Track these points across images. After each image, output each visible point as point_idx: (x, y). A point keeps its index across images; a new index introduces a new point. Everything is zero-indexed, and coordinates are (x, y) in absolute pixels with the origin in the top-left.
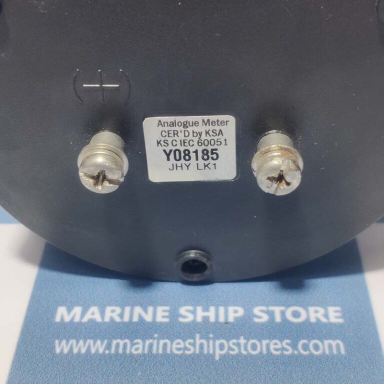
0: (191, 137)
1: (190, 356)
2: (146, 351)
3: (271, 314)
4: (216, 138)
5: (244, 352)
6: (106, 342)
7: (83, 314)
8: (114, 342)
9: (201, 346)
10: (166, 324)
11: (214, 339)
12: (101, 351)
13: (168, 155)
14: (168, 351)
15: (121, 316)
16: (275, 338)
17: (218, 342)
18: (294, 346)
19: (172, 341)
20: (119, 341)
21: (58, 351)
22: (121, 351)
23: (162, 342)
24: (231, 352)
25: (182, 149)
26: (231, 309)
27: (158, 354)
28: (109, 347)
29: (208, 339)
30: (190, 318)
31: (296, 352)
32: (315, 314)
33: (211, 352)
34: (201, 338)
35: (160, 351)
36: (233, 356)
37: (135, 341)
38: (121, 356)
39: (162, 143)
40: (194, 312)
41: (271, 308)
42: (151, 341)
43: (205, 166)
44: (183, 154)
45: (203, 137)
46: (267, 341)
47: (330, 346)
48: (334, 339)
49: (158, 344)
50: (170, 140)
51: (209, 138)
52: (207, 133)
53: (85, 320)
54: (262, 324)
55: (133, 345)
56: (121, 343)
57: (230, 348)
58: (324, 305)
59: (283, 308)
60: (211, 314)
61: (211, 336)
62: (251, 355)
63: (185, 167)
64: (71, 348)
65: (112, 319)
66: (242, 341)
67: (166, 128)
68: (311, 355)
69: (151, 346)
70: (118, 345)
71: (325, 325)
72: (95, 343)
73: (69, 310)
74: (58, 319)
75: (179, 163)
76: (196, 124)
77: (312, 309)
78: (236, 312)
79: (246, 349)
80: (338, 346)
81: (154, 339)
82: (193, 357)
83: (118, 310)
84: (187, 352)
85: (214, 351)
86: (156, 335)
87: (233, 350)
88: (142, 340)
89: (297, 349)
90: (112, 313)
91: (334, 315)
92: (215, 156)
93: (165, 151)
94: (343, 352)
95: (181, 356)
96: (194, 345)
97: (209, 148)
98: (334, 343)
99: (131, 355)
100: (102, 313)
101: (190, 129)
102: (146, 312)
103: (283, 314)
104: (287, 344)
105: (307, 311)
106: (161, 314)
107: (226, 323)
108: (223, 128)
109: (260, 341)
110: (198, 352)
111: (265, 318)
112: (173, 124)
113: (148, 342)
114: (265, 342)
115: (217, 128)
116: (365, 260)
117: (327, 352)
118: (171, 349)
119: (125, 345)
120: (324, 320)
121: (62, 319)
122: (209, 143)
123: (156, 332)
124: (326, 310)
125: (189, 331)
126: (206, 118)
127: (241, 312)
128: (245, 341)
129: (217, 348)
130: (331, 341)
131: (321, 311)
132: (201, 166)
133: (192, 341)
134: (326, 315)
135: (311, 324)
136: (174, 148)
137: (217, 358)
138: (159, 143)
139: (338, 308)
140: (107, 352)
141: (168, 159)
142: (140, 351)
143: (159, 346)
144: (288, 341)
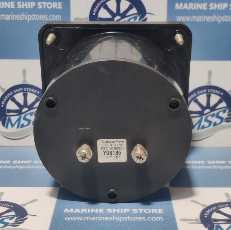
0: (112, 146)
1: (111, 221)
2: (96, 220)
3: (139, 211)
4: (120, 147)
5: (129, 220)
6: (82, 217)
7: (74, 211)
8: (85, 218)
9: (115, 219)
10: (102, 213)
11: (119, 217)
12: (81, 220)
13: (105, 153)
14: (104, 220)
15: (87, 211)
16: (140, 216)
17: (120, 218)
18: (146, 218)
19: (105, 217)
20: (87, 217)
21: (66, 219)
22: (87, 220)
23: (101, 218)
24: (125, 220)
25: (109, 151)
26: (125, 210)
27: (100, 221)
28: (83, 218)
29: (117, 217)
30: (111, 212)
31: (147, 220)
32: (154, 211)
33: (118, 220)
34: (114, 217)
35: (101, 220)
36: (125, 221)
37: (92, 217)
38: (88, 221)
39: (103, 148)
40: (112, 210)
41: (139, 209)
42: (98, 217)
43: (117, 157)
44: (109, 153)
45: (116, 146)
46: (137, 217)
47: (158, 219)
48: (160, 217)
49: (100, 218)
50: (105, 147)
51: (118, 147)
52: (117, 145)
53: (75, 212)
54: (136, 213)
55: (91, 218)
56: (88, 218)
57: (124, 219)
58: (157, 209)
59: (143, 209)
60: (118, 211)
61: (118, 216)
62: (131, 221)
63: (110, 157)
64: (71, 219)
65: (84, 212)
66: (129, 217)
67: (105, 143)
68: (152, 221)
69: (98, 219)
70: (86, 218)
71: (157, 214)
72: (78, 218)
73: (69, 210)
74: (65, 212)
75: (108, 156)
76: (114, 142)
77: (153, 210)
78: (127, 210)
79: (130, 219)
80: (161, 219)
81: (99, 217)
82: (112, 221)
83: (86, 210)
84: (110, 220)
85: (119, 220)
86: (99, 216)
87: (125, 219)
88: (95, 217)
89: (147, 219)
90: (84, 210)
91: (160, 211)
92: (120, 153)
93: (104, 151)
94: (162, 220)
95: (108, 221)
96: (112, 218)
97: (118, 150)
98: (160, 218)
99: (91, 221)
100: (81, 211)
101: (112, 144)
102: (96, 210)
103: (143, 211)
104: (144, 218)
105: (151, 210)
106: (101, 211)
107: (123, 213)
108: (122, 143)
109: (135, 217)
110: (113, 220)
111: (137, 212)
112: (107, 142)
113: (96, 218)
114: (136, 218)
115: (121, 143)
116: (172, 197)
117: (157, 220)
118: (105, 219)
119: (89, 218)
120: (157, 212)
121: (67, 211)
122: (118, 148)
123: (99, 215)
124: (158, 210)
125: (111, 215)
126: (117, 140)
127: (128, 210)
128: (130, 217)
129: (120, 219)
130: (159, 217)
131: (156, 210)
132: (115, 157)
133: (111, 217)
134: (158, 211)
135: (152, 213)
136: (107, 150)
137: (120, 221)
138: (102, 148)
139: (161, 209)
140: (83, 220)
141: (105, 154)
142: (94, 220)
143: (100, 219)
144: (144, 217)
